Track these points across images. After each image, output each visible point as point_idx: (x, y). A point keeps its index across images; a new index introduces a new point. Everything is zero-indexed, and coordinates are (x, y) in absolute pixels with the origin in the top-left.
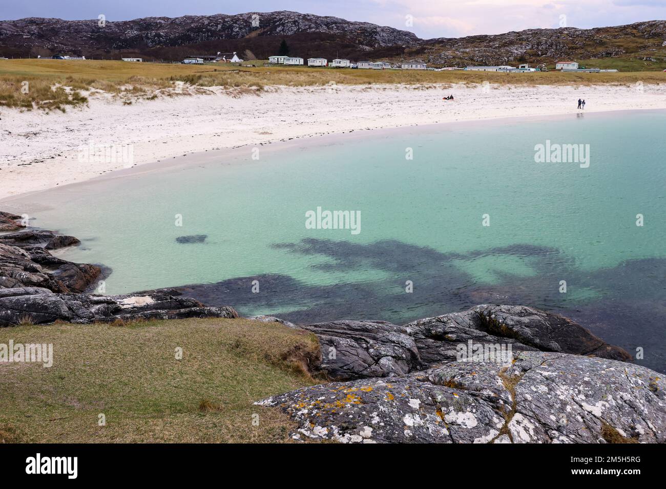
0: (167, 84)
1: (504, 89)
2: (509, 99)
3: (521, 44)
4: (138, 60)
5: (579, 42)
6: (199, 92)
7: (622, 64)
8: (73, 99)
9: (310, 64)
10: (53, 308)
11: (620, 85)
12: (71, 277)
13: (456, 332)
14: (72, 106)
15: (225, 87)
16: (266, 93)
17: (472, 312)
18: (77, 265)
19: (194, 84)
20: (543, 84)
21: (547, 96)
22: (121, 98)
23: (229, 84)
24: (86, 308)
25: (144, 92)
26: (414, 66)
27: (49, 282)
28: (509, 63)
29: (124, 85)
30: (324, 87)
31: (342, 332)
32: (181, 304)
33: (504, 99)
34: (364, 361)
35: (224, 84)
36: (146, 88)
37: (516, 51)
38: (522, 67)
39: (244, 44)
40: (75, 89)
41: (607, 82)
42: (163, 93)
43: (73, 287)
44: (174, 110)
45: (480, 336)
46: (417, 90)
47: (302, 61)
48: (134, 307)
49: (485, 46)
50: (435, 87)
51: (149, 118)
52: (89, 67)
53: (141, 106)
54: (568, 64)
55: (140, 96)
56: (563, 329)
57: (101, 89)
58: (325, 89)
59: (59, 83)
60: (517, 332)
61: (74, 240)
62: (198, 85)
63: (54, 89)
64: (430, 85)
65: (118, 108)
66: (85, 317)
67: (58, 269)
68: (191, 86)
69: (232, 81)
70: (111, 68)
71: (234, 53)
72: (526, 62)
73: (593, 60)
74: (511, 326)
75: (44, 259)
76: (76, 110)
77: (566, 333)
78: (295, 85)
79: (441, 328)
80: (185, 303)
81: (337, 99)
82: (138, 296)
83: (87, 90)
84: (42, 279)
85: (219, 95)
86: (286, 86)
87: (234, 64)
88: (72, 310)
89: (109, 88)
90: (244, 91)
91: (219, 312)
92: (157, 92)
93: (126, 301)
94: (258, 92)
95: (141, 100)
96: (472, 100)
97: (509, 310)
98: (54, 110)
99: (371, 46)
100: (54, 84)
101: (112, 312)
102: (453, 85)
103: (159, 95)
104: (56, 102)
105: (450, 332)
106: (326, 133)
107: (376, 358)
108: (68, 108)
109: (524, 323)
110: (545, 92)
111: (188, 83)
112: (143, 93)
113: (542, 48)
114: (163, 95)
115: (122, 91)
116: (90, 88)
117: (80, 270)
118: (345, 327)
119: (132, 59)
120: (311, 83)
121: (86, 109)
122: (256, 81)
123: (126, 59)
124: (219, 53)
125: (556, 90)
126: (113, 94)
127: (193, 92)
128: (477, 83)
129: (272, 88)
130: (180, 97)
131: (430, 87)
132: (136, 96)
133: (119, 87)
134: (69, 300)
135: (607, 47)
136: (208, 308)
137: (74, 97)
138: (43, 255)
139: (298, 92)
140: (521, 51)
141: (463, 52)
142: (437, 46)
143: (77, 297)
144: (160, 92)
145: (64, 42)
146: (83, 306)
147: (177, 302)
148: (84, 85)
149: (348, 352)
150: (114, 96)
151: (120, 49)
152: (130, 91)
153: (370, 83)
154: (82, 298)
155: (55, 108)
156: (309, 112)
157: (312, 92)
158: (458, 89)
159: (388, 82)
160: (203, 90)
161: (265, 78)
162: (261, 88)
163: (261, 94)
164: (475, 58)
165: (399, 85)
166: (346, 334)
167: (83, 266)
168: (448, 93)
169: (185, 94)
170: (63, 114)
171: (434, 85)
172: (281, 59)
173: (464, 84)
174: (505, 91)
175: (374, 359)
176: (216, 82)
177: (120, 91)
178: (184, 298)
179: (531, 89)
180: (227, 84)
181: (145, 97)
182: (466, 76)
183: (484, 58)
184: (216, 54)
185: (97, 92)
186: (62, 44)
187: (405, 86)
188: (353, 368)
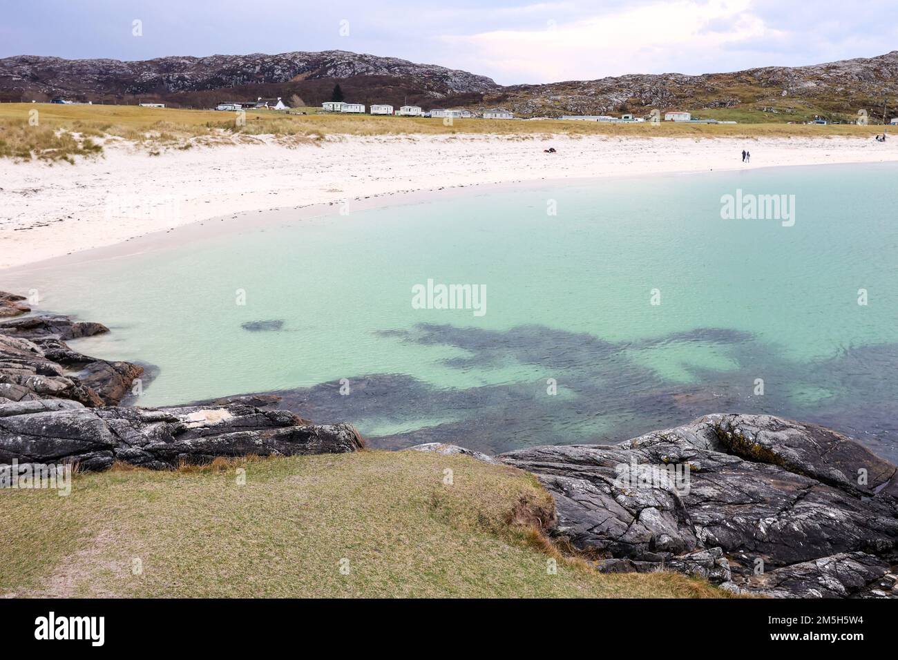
0: (203, 131)
1: (613, 141)
2: (622, 152)
3: (621, 91)
4: (160, 106)
5: (688, 90)
6: (244, 141)
7: (739, 115)
8: (84, 148)
9: (373, 111)
10: (88, 431)
11: (747, 138)
12: (104, 381)
13: (698, 458)
14: (82, 156)
15: (276, 135)
16: (328, 143)
17: (703, 425)
18: (111, 364)
19: (237, 131)
20: (657, 136)
21: (665, 150)
22: (146, 147)
23: (281, 131)
24: (135, 429)
25: (175, 140)
26: (498, 115)
27: (73, 390)
28: (609, 113)
29: (148, 131)
30: (398, 136)
31: (562, 466)
32: (272, 419)
33: (616, 152)
34: (619, 517)
35: (275, 131)
36: (177, 135)
37: (615, 100)
38: (625, 117)
39: (288, 89)
40: (86, 135)
41: (731, 134)
42: (199, 142)
43: (107, 396)
44: (214, 163)
45: (733, 463)
46: (511, 141)
47: (363, 108)
48: (205, 426)
49: (579, 94)
50: (532, 138)
51: (183, 172)
52: (98, 113)
53: (171, 158)
54: (679, 114)
55: (170, 144)
56: (836, 448)
57: (119, 136)
58: (400, 139)
59: (65, 128)
60: (778, 456)
61: (101, 327)
62: (242, 133)
63: (58, 134)
64: (527, 135)
65: (142, 158)
66: (136, 444)
67: (84, 369)
68: (233, 134)
69: (285, 128)
70: (127, 114)
71: (279, 99)
72: (629, 113)
73: (706, 111)
74: (768, 447)
75: (62, 355)
76: (88, 161)
77: (841, 454)
78: (363, 134)
79: (674, 452)
80: (278, 419)
81: (416, 151)
82: (209, 409)
83: (102, 136)
84: (64, 386)
85: (269, 144)
86: (351, 135)
87: (280, 111)
88: (116, 433)
89: (130, 135)
90: (300, 141)
91: (336, 432)
92: (191, 140)
93: (193, 416)
94: (318, 142)
95: (171, 150)
96: (579, 153)
97: (753, 421)
98: (60, 162)
99: (443, 92)
100: (58, 129)
101: (173, 434)
102: (554, 135)
103: (194, 143)
104: (61, 151)
105: (689, 457)
106: (410, 191)
107: (634, 511)
108: (78, 158)
109: (783, 440)
110: (662, 145)
111: (229, 131)
112: (174, 142)
113: (646, 96)
114: (199, 145)
115: (146, 139)
116: (105, 134)
117: (116, 370)
118: (561, 458)
119: (152, 105)
120: (382, 132)
121: (101, 160)
122: (316, 129)
123: (144, 105)
124: (259, 99)
125: (674, 142)
126: (136, 143)
127: (236, 140)
128: (581, 133)
129: (335, 137)
130: (221, 147)
131: (526, 138)
132: (165, 145)
133: (142, 134)
134: (110, 417)
135: (720, 96)
136: (320, 427)
137: (85, 145)
138: (61, 350)
139: (368, 142)
140: (622, 99)
141: (555, 100)
142: (521, 94)
143: (120, 412)
144: (196, 140)
145: (64, 86)
146: (132, 426)
147: (266, 416)
148: (97, 130)
149: (591, 502)
150: (136, 145)
151: (134, 94)
152: (157, 138)
153: (454, 133)
154: (128, 413)
155: (60, 159)
156: (384, 166)
157: (385, 142)
158: (559, 140)
159: (475, 131)
160: (249, 139)
161: (325, 126)
162: (322, 137)
163: (322, 145)
164: (568, 107)
165: (489, 135)
166: (570, 470)
167: (119, 365)
168: (549, 144)
169: (226, 143)
170: (71, 166)
171: (531, 135)
172: (337, 106)
173: (567, 134)
174: (615, 143)
175: (632, 514)
176: (265, 128)
177: (144, 139)
178: (276, 411)
179: (646, 141)
180: (278, 131)
181: (177, 146)
182: (564, 126)
183: (579, 107)
184: (255, 100)
185: (115, 140)
186: (61, 88)
187: (497, 136)
188: (608, 530)
